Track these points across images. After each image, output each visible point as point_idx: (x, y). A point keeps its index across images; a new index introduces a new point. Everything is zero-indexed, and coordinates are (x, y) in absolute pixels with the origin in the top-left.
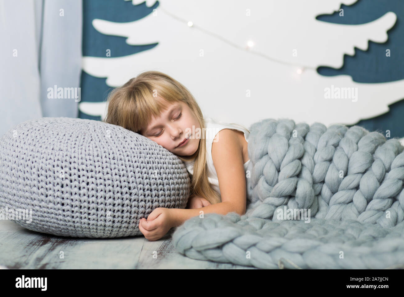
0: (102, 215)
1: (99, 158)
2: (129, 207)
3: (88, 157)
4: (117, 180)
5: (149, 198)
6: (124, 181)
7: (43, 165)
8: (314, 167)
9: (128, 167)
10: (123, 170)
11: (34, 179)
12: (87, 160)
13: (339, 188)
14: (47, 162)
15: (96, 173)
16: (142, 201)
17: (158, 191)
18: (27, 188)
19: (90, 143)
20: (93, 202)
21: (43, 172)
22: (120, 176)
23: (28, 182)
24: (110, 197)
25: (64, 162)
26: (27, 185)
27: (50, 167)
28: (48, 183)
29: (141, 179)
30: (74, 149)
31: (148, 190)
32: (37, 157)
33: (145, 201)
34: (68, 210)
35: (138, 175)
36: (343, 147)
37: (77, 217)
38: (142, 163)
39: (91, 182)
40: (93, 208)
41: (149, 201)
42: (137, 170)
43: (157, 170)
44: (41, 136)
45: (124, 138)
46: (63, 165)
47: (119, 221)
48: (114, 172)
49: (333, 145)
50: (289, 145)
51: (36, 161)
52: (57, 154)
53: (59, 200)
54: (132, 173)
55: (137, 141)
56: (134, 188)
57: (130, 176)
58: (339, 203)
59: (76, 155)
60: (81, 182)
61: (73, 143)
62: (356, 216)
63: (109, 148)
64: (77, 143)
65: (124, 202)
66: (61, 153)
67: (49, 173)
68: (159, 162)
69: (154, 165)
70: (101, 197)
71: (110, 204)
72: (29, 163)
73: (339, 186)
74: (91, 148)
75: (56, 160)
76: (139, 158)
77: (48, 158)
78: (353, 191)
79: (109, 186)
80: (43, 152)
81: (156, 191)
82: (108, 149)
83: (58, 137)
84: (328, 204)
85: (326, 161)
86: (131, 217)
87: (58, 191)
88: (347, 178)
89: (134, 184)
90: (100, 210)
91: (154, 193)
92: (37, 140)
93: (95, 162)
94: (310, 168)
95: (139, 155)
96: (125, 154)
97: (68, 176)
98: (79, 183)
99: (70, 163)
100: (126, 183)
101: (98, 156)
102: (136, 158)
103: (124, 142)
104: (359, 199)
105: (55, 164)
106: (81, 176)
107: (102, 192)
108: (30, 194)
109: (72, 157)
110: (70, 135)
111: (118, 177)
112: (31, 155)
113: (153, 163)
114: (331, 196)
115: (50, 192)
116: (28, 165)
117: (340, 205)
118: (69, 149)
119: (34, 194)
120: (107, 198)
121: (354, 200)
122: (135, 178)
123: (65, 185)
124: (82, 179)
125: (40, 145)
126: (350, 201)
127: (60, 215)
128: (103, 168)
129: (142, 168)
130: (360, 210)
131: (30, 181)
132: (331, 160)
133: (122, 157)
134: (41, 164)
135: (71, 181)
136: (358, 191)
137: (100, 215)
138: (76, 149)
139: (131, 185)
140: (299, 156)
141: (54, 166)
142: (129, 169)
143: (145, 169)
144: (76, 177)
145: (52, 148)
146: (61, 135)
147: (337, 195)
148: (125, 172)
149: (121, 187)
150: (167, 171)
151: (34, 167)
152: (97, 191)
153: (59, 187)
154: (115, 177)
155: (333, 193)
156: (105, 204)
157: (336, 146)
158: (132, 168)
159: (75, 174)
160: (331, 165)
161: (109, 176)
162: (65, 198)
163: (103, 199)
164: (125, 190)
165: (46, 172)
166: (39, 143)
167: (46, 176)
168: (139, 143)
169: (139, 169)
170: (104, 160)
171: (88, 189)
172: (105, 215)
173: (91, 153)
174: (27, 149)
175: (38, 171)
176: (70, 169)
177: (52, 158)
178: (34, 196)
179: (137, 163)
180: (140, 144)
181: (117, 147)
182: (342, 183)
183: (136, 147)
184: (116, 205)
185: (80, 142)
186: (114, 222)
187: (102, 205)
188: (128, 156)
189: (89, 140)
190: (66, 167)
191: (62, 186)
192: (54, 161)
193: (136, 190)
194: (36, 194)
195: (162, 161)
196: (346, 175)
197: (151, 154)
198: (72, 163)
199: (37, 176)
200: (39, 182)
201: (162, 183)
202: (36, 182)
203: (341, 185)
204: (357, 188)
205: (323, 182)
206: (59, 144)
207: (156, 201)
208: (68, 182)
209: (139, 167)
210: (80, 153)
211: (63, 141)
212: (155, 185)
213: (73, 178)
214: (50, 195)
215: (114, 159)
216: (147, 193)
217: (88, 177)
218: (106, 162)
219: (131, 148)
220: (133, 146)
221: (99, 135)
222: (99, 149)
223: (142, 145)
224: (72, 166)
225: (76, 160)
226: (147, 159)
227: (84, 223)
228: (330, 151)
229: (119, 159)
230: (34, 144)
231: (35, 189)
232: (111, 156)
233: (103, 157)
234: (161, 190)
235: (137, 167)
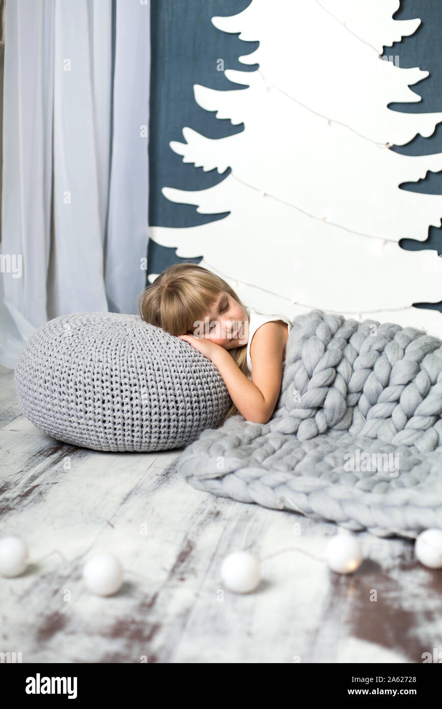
0: (147, 432)
1: (143, 370)
2: (176, 422)
3: (130, 370)
4: (163, 394)
5: (197, 410)
6: (171, 395)
7: (81, 379)
8: (351, 375)
9: (174, 378)
10: (169, 382)
11: (72, 394)
12: (129, 373)
13: (377, 399)
14: (86, 375)
15: (140, 387)
16: (189, 414)
17: (205, 402)
18: (64, 403)
19: (131, 352)
20: (137, 419)
21: (82, 387)
22: (166, 389)
23: (66, 397)
24: (156, 413)
25: (105, 376)
26: (64, 400)
27: (89, 381)
28: (87, 398)
29: (188, 391)
30: (115, 360)
31: (195, 402)
32: (74, 369)
33: (193, 414)
34: (110, 428)
35: (184, 387)
36: (387, 354)
37: (120, 434)
38: (189, 372)
39: (135, 398)
40: (138, 425)
41: (196, 414)
42: (184, 381)
43: (204, 379)
44: (76, 344)
45: (167, 344)
46: (104, 378)
47: (165, 437)
48: (159, 385)
49: (377, 350)
50: (326, 350)
51: (73, 374)
52: (96, 366)
53: (100, 417)
54: (179, 385)
55: (181, 347)
56: (181, 402)
57: (176, 389)
58: (377, 418)
59: (117, 367)
60: (124, 397)
61: (113, 353)
62: (392, 435)
63: (153, 357)
64: (118, 352)
65: (170, 417)
66: (101, 364)
67: (87, 388)
68: (206, 370)
69: (201, 374)
70: (147, 413)
71: (156, 420)
72: (65, 375)
73: (378, 397)
74: (133, 359)
75: (96, 372)
76: (184, 367)
77: (87, 370)
78: (394, 404)
79: (155, 401)
80: (80, 363)
81: (204, 402)
82: (151, 359)
83: (95, 346)
84: (366, 417)
85: (366, 368)
86: (177, 431)
87: (99, 407)
88: (387, 389)
89: (182, 397)
90: (145, 427)
91: (202, 404)
92: (73, 349)
93: (138, 374)
94: (346, 377)
95: (184, 363)
96: (170, 364)
97: (109, 391)
98: (122, 398)
99: (112, 376)
100: (173, 397)
101: (141, 368)
102: (181, 367)
103: (167, 350)
104: (398, 415)
105: (95, 377)
106: (124, 391)
107: (147, 408)
108: (68, 410)
109: (114, 370)
110: (108, 343)
111: (163, 390)
112: (66, 367)
113: (200, 372)
114: (369, 409)
115: (90, 409)
116: (64, 378)
117: (378, 419)
118: (109, 360)
119: (72, 410)
120: (152, 414)
121: (393, 415)
122: (182, 390)
123: (106, 401)
124: (124, 394)
125: (76, 355)
126: (389, 415)
127: (101, 432)
128: (147, 381)
129: (188, 379)
130: (398, 427)
131: (67, 396)
132: (372, 368)
133: (167, 367)
134: (79, 378)
135: (113, 397)
136: (399, 405)
137: (145, 431)
138: (117, 360)
139: (178, 399)
140: (334, 364)
141: (93, 380)
142: (175, 381)
143: (192, 380)
144: (118, 392)
145: (90, 359)
146: (99, 343)
147: (375, 408)
148: (171, 384)
149: (167, 401)
150: (214, 379)
151: (72, 381)
152: (142, 407)
153: (100, 403)
154: (160, 391)
155: (373, 404)
156: (150, 420)
157: (380, 352)
158: (178, 379)
159: (117, 389)
160: (372, 373)
161: (154, 389)
162: (106, 414)
163: (148, 415)
164: (171, 404)
165: (85, 386)
166: (75, 353)
167: (85, 391)
168: (183, 349)
169: (185, 380)
170: (148, 372)
171: (132, 405)
172: (150, 432)
173: (134, 364)
174: (61, 359)
175: (76, 385)
176: (112, 383)
177: (91, 370)
178: (71, 412)
179: (183, 373)
180: (185, 351)
181: (161, 356)
182: (382, 394)
183: (181, 355)
184: (162, 421)
185: (120, 352)
186: (159, 438)
187: (147, 421)
188: (173, 366)
189: (130, 349)
190: (107, 381)
191: (103, 402)
192: (94, 374)
193: (183, 403)
194: (74, 410)
195: (208, 368)
196: (386, 385)
197: (197, 361)
198: (114, 377)
199: (75, 391)
200: (77, 397)
201: (210, 393)
202: (73, 398)
203: (380, 398)
204: (398, 401)
205: (361, 392)
206: (97, 353)
207: (203, 413)
208: (109, 397)
209: (186, 378)
210: (121, 365)
211: (101, 350)
212: (203, 397)
213: (115, 393)
214: (90, 412)
215: (158, 370)
216: (195, 405)
217: (131, 392)
218: (151, 374)
219: (176, 357)
220: (177, 354)
221: (140, 341)
222: (142, 360)
223: (187, 351)
224: (114, 379)
225: (117, 372)
226: (193, 368)
227: (128, 441)
228: (372, 357)
229: (164, 370)
230: (69, 353)
231: (73, 405)
232: (156, 367)
233: (147, 369)
234: (209, 400)
235: (184, 378)
